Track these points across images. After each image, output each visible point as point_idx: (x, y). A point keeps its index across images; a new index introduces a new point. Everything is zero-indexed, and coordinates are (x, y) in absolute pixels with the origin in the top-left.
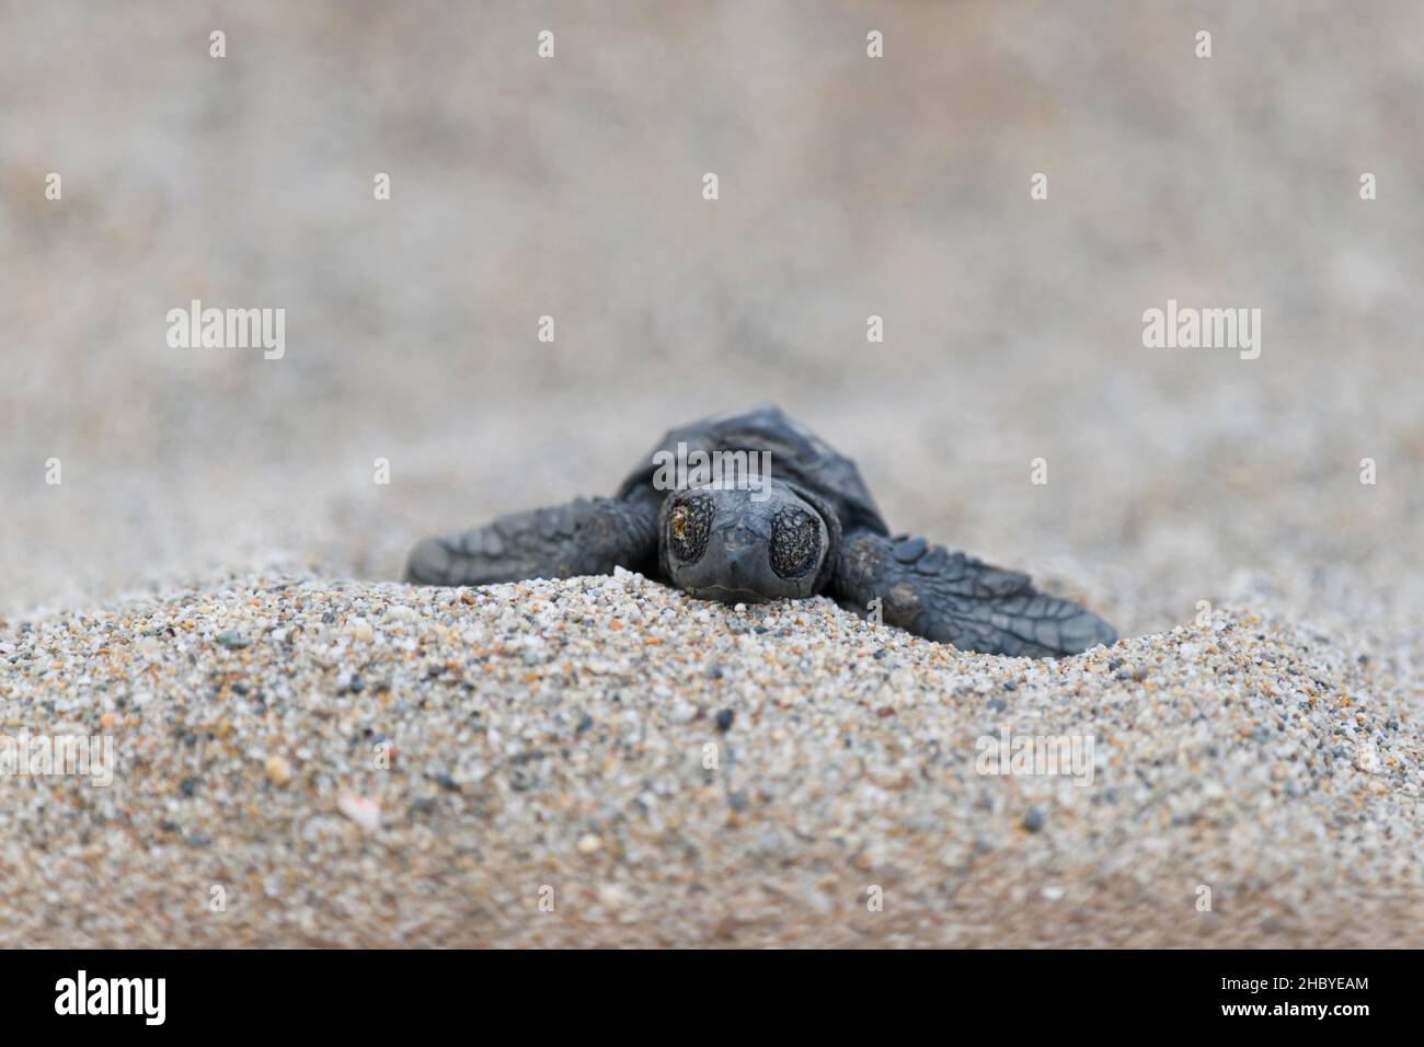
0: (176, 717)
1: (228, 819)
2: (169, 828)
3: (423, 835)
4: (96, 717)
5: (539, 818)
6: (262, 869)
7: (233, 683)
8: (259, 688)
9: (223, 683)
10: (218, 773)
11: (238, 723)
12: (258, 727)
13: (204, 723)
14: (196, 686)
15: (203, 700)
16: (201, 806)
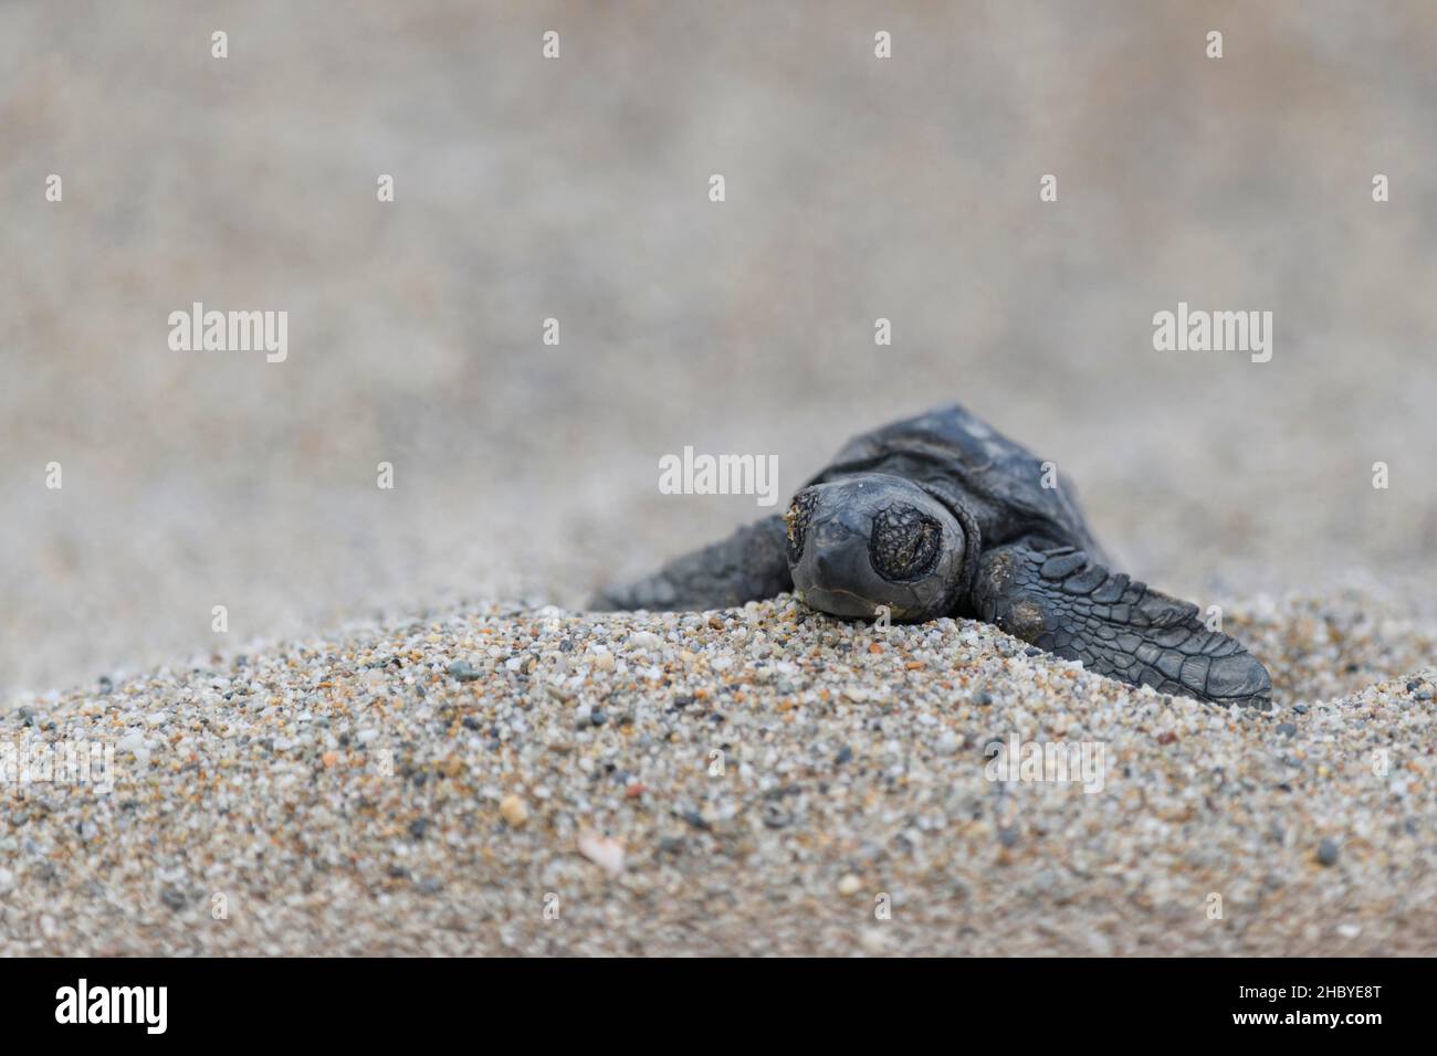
0: (404, 755)
1: (461, 864)
2: (397, 873)
3: (670, 878)
4: (318, 756)
5: (796, 858)
6: (499, 916)
7: (464, 717)
8: (493, 722)
9: (453, 718)
10: (449, 815)
11: (470, 760)
12: (492, 764)
13: (434, 760)
14: (425, 721)
15: (433, 735)
16: (432, 850)
